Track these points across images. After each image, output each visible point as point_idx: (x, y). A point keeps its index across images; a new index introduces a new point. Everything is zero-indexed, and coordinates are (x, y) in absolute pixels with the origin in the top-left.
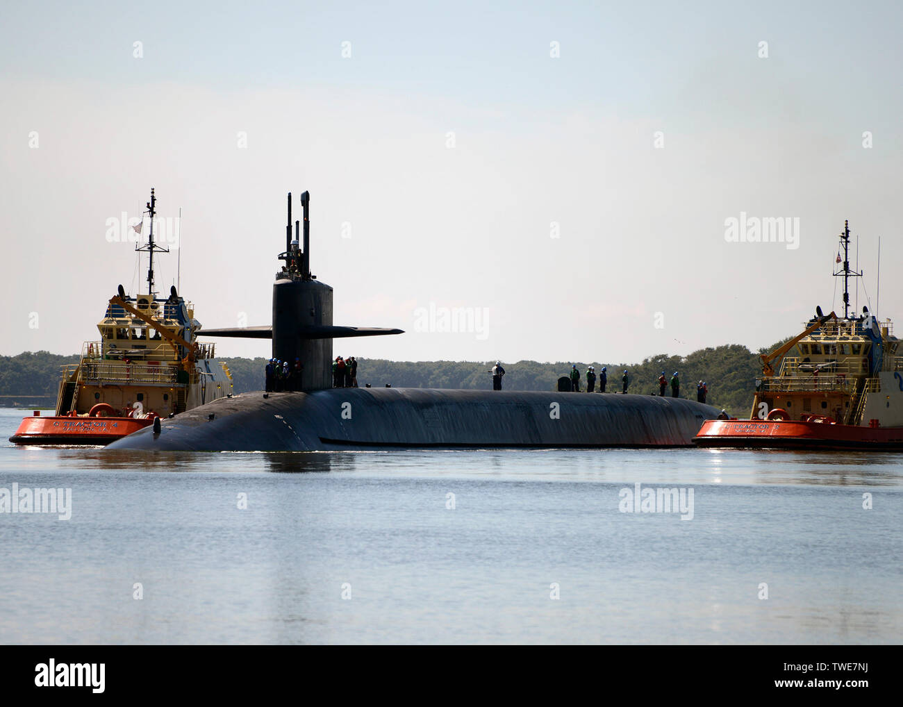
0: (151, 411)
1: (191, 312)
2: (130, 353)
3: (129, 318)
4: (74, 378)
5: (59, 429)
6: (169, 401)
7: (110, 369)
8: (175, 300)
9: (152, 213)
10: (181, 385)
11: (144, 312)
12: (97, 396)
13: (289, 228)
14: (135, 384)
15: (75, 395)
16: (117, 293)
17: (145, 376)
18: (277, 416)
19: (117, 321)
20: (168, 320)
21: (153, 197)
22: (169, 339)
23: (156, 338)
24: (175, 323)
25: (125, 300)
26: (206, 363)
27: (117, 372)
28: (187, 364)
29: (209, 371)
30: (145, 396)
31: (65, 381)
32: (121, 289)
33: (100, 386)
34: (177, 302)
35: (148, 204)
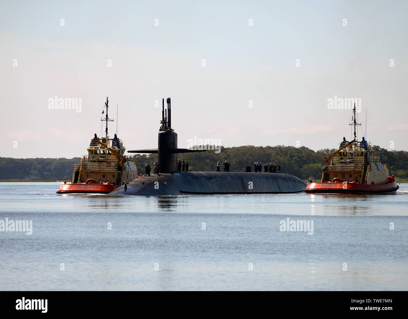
0: (108, 181)
1: (122, 143)
2: (100, 159)
3: (99, 146)
4: (79, 169)
5: (75, 188)
6: (115, 178)
7: (93, 165)
8: (116, 140)
9: (107, 106)
10: (120, 172)
11: (105, 144)
12: (88, 176)
13: (163, 112)
14: (102, 171)
15: (79, 175)
16: (94, 137)
17: (106, 168)
18: (165, 183)
19: (95, 147)
20: (114, 147)
21: (107, 100)
22: (114, 154)
23: (109, 153)
24: (116, 148)
25: (97, 139)
26: (128, 163)
27: (95, 167)
28: (121, 163)
29: (129, 166)
30: (106, 176)
31: (75, 170)
32: (96, 135)
33: (89, 172)
34: (117, 140)
35: (106, 103)
